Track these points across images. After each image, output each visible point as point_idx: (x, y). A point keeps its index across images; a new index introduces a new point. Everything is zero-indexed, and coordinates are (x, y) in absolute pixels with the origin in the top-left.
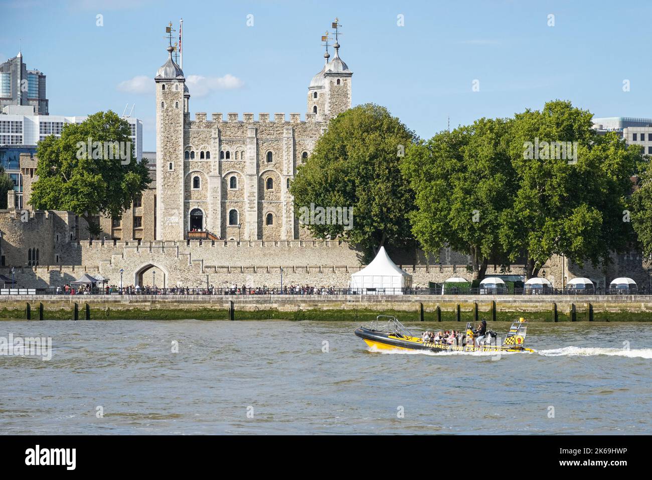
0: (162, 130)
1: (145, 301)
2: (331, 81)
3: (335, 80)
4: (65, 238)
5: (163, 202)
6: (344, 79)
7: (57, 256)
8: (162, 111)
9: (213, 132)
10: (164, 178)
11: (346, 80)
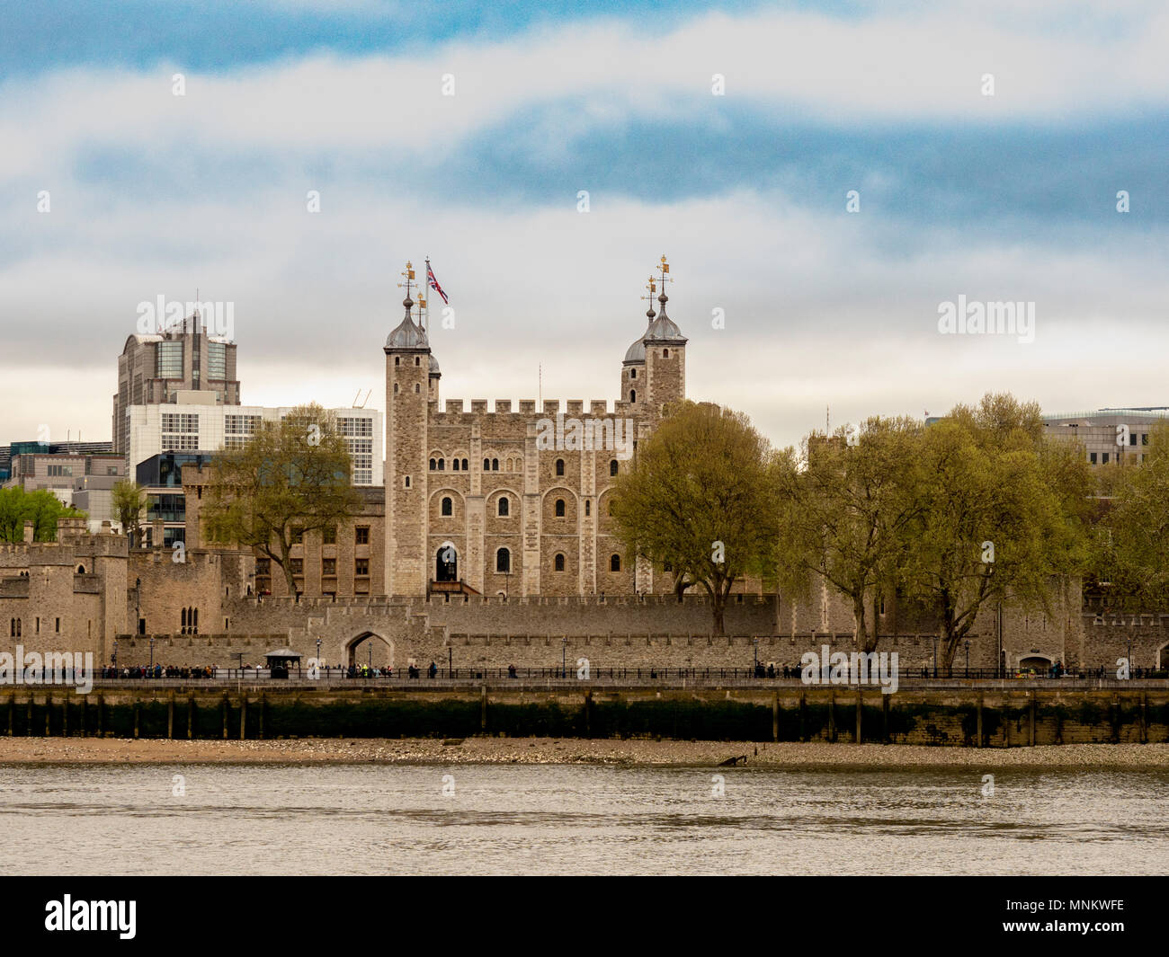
0: (395, 426)
1: (355, 689)
2: (654, 352)
3: (660, 350)
4: (238, 591)
5: (395, 537)
6: (675, 348)
7: (227, 620)
8: (395, 398)
9: (473, 429)
10: (398, 500)
11: (676, 350)
